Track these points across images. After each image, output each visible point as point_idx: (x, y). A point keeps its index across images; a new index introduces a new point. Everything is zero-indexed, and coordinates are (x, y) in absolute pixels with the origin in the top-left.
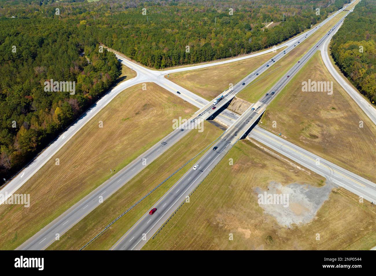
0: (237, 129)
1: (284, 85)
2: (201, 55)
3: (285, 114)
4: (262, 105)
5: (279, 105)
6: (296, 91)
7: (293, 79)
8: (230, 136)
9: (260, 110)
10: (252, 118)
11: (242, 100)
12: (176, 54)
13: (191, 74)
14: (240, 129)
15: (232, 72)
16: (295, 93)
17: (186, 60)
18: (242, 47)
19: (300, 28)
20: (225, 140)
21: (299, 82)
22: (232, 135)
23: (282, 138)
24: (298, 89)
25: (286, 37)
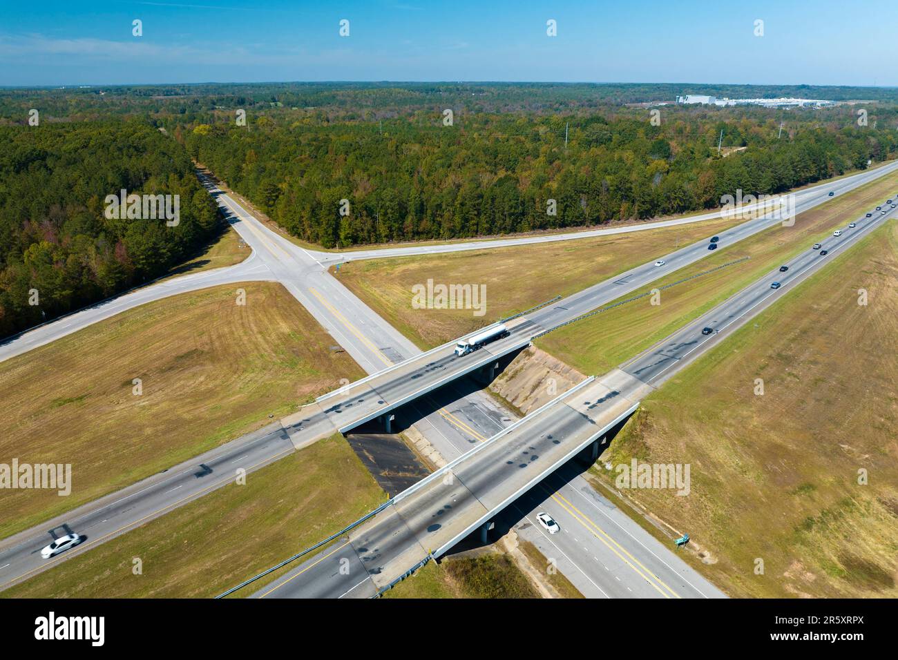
0: (461, 491)
1: (749, 314)
2: (478, 210)
3: (724, 435)
4: (628, 388)
5: (709, 391)
6: (793, 340)
7: (786, 297)
8: (402, 530)
9: (612, 409)
10: (557, 442)
11: (551, 359)
12: (391, 201)
13: (424, 264)
14: (474, 493)
15: (563, 265)
16: (791, 349)
17: (426, 224)
18: (626, 197)
19: (831, 163)
20: (363, 550)
21: (811, 308)
22: (413, 523)
23: (689, 559)
24: (804, 332)
25: (780, 180)
